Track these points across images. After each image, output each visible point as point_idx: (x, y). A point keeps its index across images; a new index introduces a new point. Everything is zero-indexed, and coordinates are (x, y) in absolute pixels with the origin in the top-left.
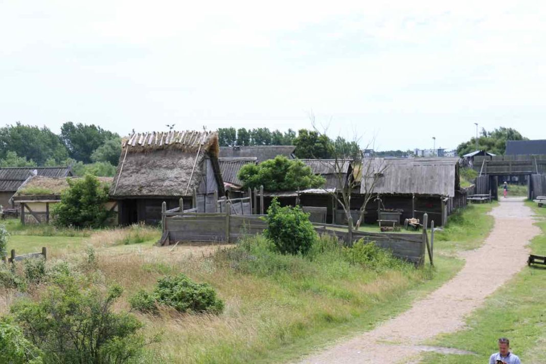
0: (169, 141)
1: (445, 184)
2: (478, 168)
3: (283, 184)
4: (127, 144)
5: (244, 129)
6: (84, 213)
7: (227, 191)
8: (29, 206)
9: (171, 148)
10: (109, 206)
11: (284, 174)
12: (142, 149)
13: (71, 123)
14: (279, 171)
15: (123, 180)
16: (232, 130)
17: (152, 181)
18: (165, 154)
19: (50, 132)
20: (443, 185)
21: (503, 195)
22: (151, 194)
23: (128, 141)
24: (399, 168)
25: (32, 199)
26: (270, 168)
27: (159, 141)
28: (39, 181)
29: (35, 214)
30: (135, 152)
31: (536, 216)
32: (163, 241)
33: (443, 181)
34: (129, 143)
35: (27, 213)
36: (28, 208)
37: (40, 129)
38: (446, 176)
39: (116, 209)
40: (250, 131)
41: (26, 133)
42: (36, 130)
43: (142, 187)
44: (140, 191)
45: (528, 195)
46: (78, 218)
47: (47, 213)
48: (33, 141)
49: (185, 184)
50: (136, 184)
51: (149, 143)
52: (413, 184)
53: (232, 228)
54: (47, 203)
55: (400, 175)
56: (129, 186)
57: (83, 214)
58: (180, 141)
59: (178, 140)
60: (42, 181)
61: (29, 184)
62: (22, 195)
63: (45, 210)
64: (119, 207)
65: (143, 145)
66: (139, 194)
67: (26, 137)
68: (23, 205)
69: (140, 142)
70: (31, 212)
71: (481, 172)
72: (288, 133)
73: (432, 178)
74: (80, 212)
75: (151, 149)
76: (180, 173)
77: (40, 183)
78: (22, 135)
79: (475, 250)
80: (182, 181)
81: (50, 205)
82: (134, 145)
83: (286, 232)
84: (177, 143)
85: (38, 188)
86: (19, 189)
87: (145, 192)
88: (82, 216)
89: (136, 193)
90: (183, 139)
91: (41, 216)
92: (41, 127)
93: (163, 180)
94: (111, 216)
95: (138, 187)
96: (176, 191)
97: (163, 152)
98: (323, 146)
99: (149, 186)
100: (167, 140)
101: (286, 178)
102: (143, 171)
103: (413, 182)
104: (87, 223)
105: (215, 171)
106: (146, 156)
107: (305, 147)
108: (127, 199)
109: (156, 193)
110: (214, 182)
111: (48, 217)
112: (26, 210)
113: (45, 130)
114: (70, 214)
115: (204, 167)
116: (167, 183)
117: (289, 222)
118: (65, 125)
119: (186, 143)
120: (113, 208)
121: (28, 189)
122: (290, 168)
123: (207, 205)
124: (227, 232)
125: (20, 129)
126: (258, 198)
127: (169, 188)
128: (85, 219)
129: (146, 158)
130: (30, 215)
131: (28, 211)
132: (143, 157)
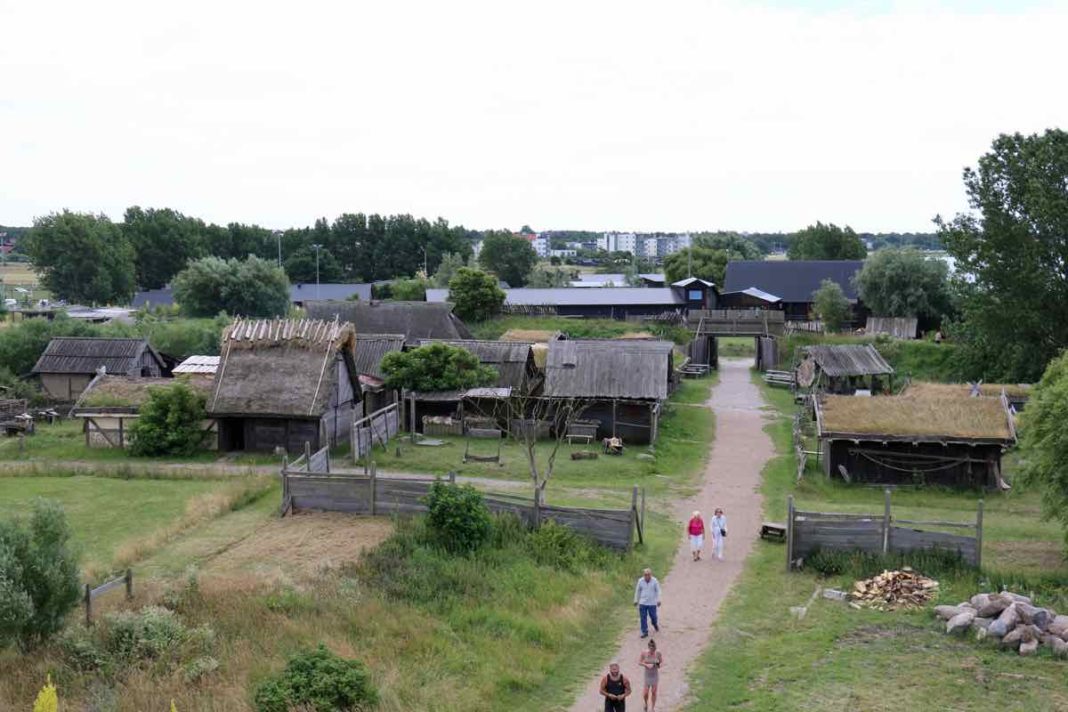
0: (287, 334)
1: (656, 381)
2: (694, 326)
3: (441, 381)
4: (230, 338)
5: (377, 216)
6: (172, 436)
7: (365, 393)
8: (96, 421)
9: (290, 344)
10: (205, 425)
11: (443, 367)
12: (250, 346)
13: (138, 208)
14: (436, 363)
15: (225, 389)
16: (361, 217)
17: (265, 392)
18: (283, 352)
19: (109, 223)
20: (652, 383)
21: (725, 356)
22: (262, 411)
23: (232, 333)
24: (596, 356)
25: (100, 413)
26: (423, 360)
27: (273, 335)
28: (108, 385)
29: (104, 432)
30: (241, 349)
31: (767, 409)
32: (284, 510)
33: (653, 377)
34: (233, 336)
35: (93, 430)
36: (95, 424)
37: (96, 217)
38: (657, 368)
39: (215, 428)
40: (385, 218)
41: (77, 224)
42: (90, 219)
43: (250, 401)
44: (249, 406)
45: (756, 355)
46: (164, 443)
47: (121, 431)
48: (87, 236)
49: (310, 398)
50: (243, 396)
51: (261, 337)
52: (614, 380)
53: (378, 496)
54: (121, 419)
55: (596, 366)
56: (232, 398)
57: (170, 438)
58: (302, 336)
59: (301, 333)
60: (112, 384)
61: (96, 389)
62: (87, 407)
63: (117, 427)
64: (219, 426)
65: (251, 340)
66: (247, 411)
67: (76, 231)
68: (87, 419)
69: (248, 336)
70: (98, 429)
71: (698, 332)
72: (437, 221)
73: (638, 371)
74: (167, 436)
75: (262, 345)
76: (302, 383)
77: (111, 388)
78: (72, 228)
79: (694, 497)
80: (306, 394)
81: (125, 422)
82: (239, 339)
83: (453, 522)
84: (297, 338)
85: (108, 395)
86: (84, 397)
87: (255, 408)
88: (168, 441)
89: (242, 409)
90: (307, 333)
91: (112, 434)
92: (96, 214)
93: (280, 391)
94: (209, 439)
95: (246, 401)
96: (298, 408)
97: (280, 349)
98: (490, 292)
99: (261, 399)
100: (285, 331)
101: (446, 373)
102: (252, 376)
103: (613, 377)
104: (176, 450)
105: (349, 371)
106: (256, 355)
107: (466, 292)
108: (229, 418)
109: (269, 411)
110: (349, 386)
111: (121, 436)
112: (91, 426)
113: (103, 218)
114: (152, 438)
115: (335, 372)
116: (285, 396)
117: (458, 507)
118: (129, 211)
119: (311, 338)
120: (210, 427)
121: (94, 396)
122: (450, 358)
123: (338, 420)
124: (372, 501)
125: (68, 219)
126: (408, 403)
127: (288, 404)
128: (173, 444)
129: (257, 358)
130: (96, 434)
131: (95, 428)
132: (251, 356)
